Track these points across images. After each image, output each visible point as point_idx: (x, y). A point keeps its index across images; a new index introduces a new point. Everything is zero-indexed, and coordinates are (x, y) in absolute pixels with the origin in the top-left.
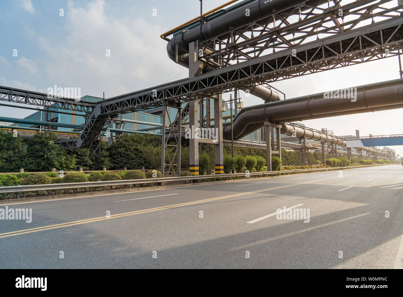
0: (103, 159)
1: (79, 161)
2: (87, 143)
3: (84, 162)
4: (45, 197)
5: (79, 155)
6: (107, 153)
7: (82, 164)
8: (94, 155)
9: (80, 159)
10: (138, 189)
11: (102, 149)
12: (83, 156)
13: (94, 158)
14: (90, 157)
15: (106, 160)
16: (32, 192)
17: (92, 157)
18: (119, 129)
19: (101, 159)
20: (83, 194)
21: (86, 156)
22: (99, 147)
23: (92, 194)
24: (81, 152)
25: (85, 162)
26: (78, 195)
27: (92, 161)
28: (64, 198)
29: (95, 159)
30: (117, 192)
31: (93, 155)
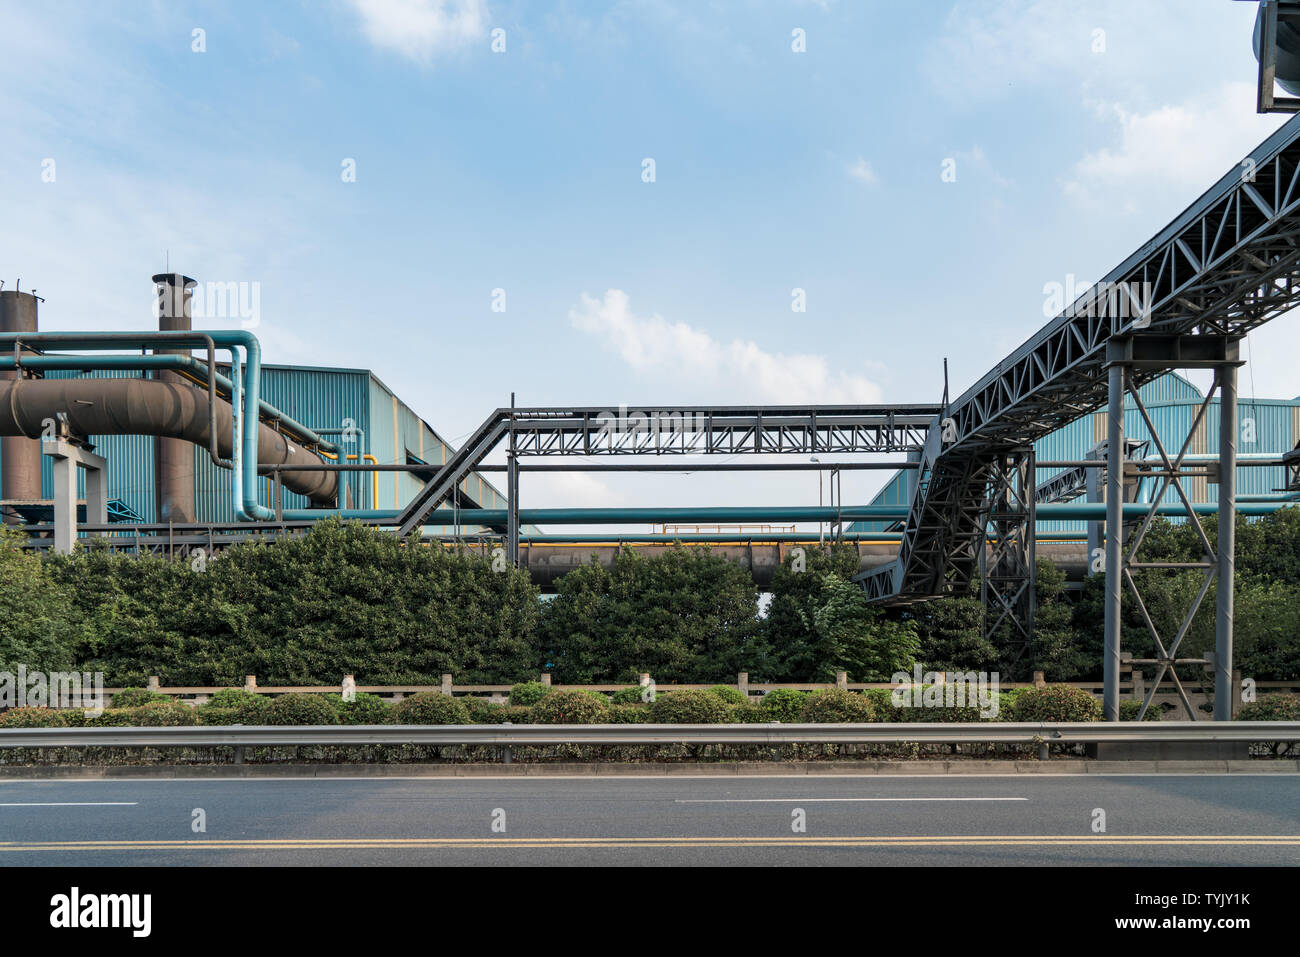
0: (1042, 636)
1: (942, 646)
2: (928, 577)
3: (959, 649)
4: (571, 767)
5: (942, 625)
6: (1067, 613)
7: (954, 657)
8: (1007, 620)
9: (947, 638)
10: (948, 766)
11: (1041, 597)
12: (958, 627)
13: (1006, 633)
14: (989, 629)
15: (1056, 639)
16: (535, 745)
17: (999, 629)
18: (1135, 502)
19: (1035, 636)
20: (702, 768)
21: (970, 625)
22: (1028, 586)
23: (733, 769)
24: (946, 612)
25: (967, 649)
26: (684, 767)
27: (998, 644)
28: (632, 775)
29: (1012, 637)
30: (843, 770)
31: (1003, 622)
